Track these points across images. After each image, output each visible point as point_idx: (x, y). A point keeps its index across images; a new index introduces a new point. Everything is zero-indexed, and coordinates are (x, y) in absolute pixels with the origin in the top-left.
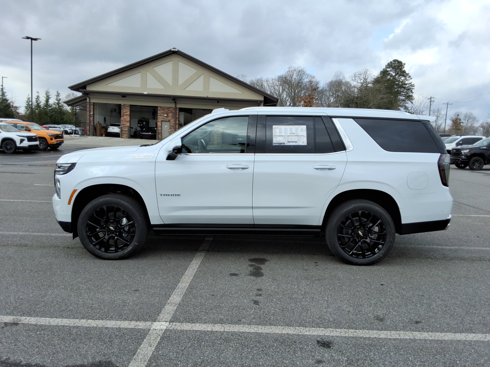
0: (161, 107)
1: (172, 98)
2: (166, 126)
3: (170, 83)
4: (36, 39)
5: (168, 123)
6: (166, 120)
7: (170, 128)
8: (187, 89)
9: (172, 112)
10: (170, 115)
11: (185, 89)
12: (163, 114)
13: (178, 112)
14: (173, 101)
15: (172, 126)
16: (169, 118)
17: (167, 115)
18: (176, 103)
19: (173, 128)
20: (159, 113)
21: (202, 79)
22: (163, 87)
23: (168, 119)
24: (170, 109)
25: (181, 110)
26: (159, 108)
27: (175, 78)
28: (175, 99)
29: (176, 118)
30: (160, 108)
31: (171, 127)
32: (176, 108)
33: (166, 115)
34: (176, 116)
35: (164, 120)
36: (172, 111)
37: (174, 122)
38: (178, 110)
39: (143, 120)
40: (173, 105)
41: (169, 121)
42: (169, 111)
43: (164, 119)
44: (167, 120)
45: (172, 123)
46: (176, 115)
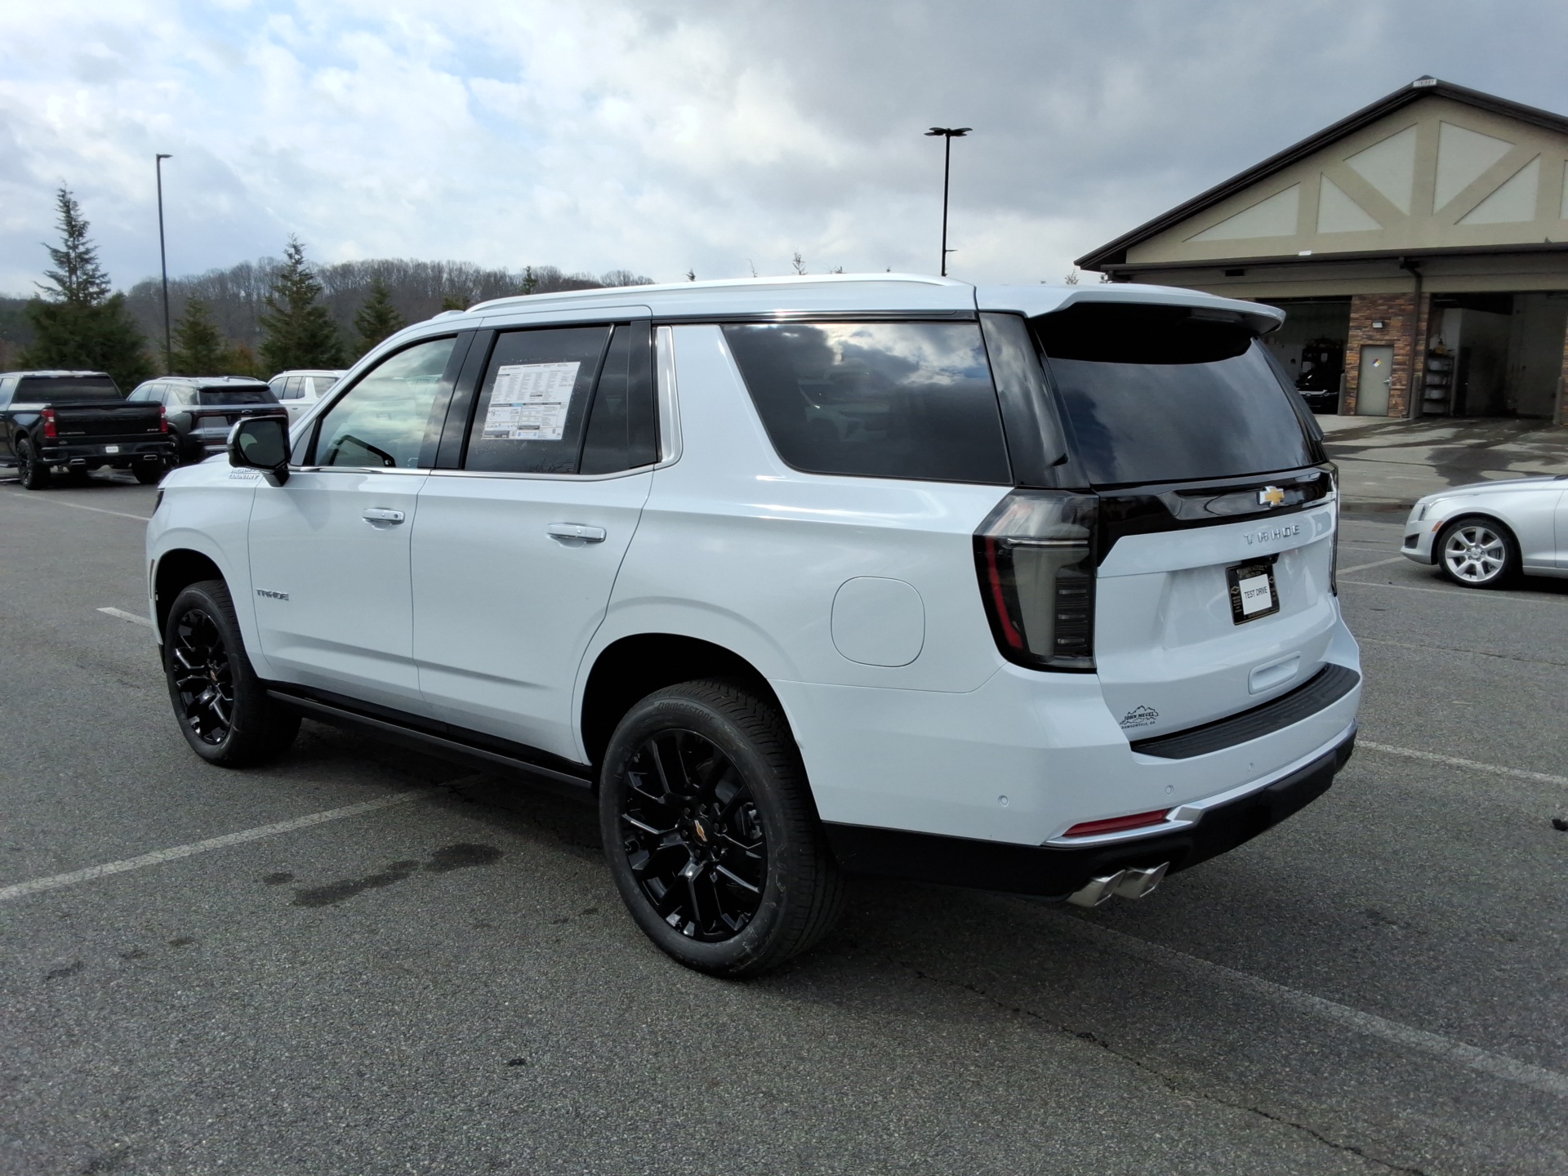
0: (1362, 297)
1: (1402, 259)
2: (1376, 365)
3: (1403, 204)
4: (959, 133)
5: (1386, 354)
6: (1379, 343)
7: (1394, 371)
8: (1472, 220)
9: (1401, 310)
10: (1396, 322)
11: (1463, 222)
12: (1368, 322)
13: (1425, 308)
14: (1406, 272)
15: (1398, 364)
16: (1393, 335)
17: (1384, 324)
18: (1419, 278)
19: (1403, 370)
20: (1357, 319)
21: (1530, 175)
22: (1374, 226)
23: (1387, 338)
24: (1398, 302)
25: (1442, 303)
26: (1355, 302)
27: (1425, 186)
28: (1414, 263)
29: (1418, 333)
30: (1357, 302)
31: (1394, 367)
32: (1419, 295)
33: (1378, 325)
34: (1418, 327)
35: (1371, 342)
36: (1404, 310)
37: (1408, 348)
38: (1428, 301)
39: (1322, 345)
40: (1407, 287)
41: (1390, 345)
42: (1391, 307)
43: (1370, 338)
44: (1383, 343)
45: (1402, 352)
46: (1419, 320)
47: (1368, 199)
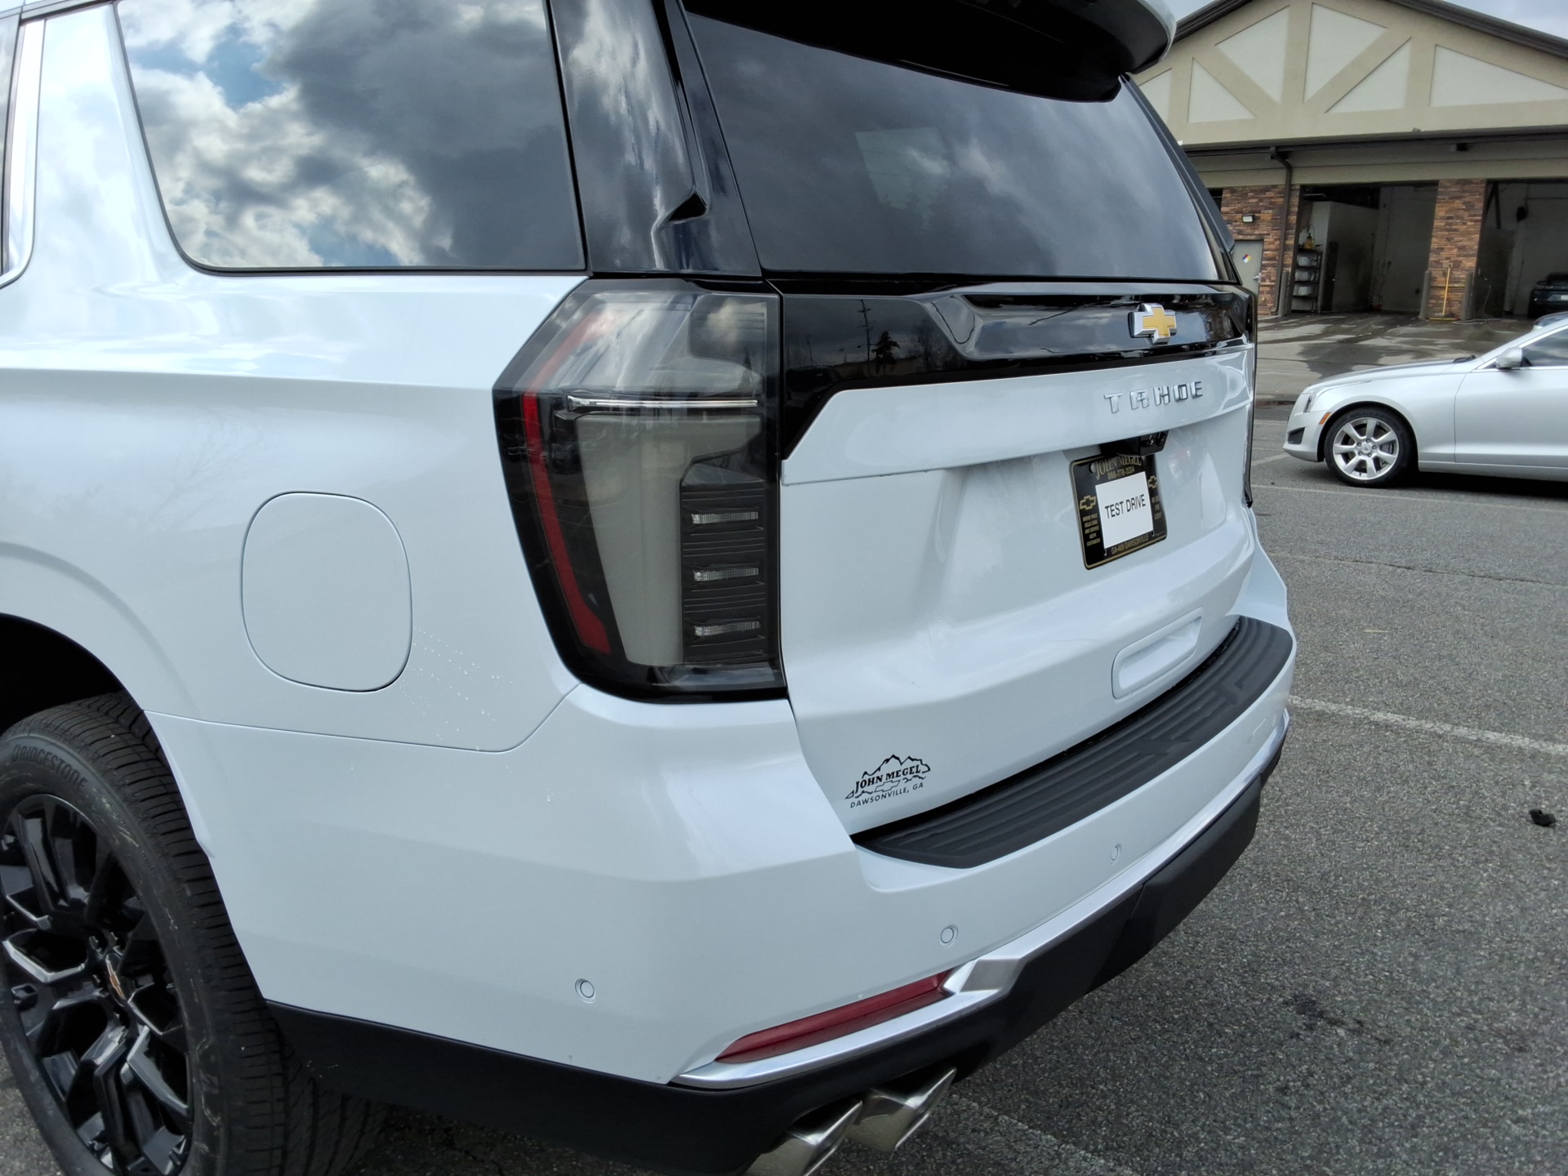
0: (1233, 190)
1: (1273, 149)
2: (1246, 260)
3: (1275, 92)
5: (1256, 249)
6: (1248, 238)
7: (1263, 267)
8: (1342, 108)
9: (1271, 203)
10: (1267, 215)
11: (1333, 111)
12: (1239, 216)
13: (1295, 200)
14: (1277, 163)
15: (1269, 259)
16: (1262, 229)
17: (1254, 217)
18: (1290, 169)
19: (1273, 266)
20: (1227, 213)
21: (1401, 62)
22: (1245, 115)
23: (1257, 232)
24: (1268, 194)
25: (1313, 195)
26: (1226, 195)
27: (1296, 74)
28: (1284, 153)
29: (1288, 227)
30: (1229, 195)
31: (1263, 262)
32: (1290, 186)
33: (1249, 219)
34: (1287, 220)
35: (1241, 237)
36: (1275, 203)
37: (1278, 242)
38: (1298, 193)
40: (1278, 179)
41: (1260, 240)
42: (1261, 200)
43: (1240, 232)
44: (1253, 237)
45: (1272, 247)
46: (1289, 213)
47: (1239, 87)
